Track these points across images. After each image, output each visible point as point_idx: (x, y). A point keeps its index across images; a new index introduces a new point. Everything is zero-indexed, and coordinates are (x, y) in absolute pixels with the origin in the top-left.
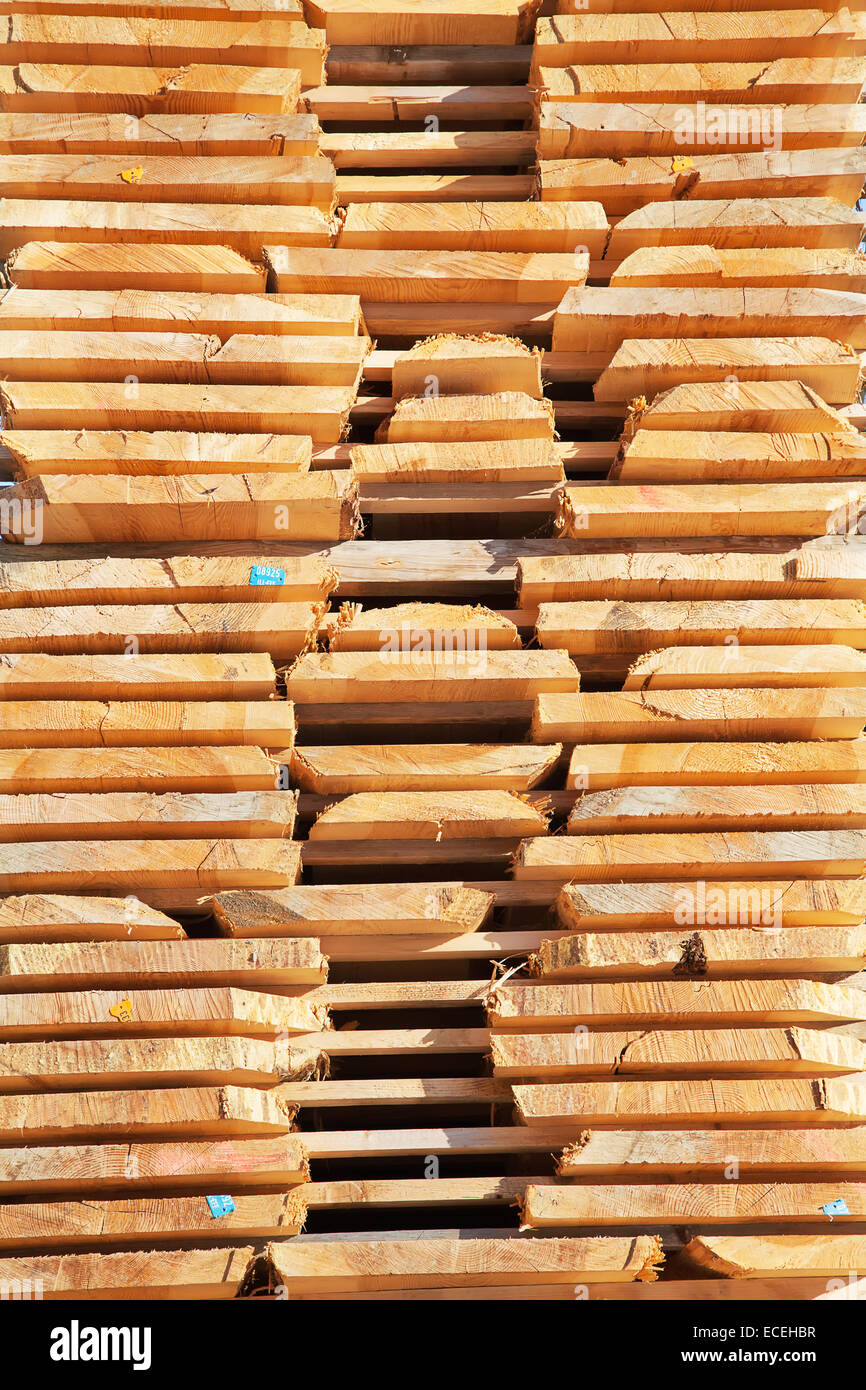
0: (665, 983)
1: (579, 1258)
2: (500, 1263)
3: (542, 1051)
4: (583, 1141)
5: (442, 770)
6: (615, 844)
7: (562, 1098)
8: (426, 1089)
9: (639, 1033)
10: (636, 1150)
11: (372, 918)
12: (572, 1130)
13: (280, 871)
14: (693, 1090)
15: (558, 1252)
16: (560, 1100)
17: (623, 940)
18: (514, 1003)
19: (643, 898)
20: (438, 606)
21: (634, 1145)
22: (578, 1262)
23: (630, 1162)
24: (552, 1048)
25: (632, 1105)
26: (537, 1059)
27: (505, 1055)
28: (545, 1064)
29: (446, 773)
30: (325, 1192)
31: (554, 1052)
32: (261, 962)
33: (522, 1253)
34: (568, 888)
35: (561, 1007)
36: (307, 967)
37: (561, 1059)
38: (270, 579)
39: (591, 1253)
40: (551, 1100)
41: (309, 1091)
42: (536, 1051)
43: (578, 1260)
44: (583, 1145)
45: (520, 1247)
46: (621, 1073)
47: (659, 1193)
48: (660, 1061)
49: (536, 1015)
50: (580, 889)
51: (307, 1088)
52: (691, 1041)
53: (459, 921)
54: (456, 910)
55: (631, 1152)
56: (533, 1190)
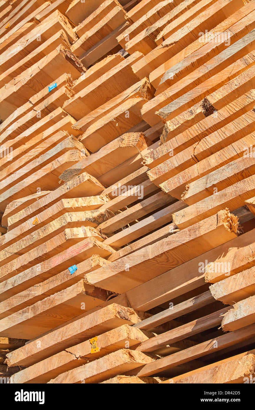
0: (200, 122)
1: (197, 231)
2: (167, 247)
3: (164, 167)
4: (187, 189)
5: (112, 105)
6: (168, 91)
7: (177, 180)
8: (142, 205)
9: (197, 143)
10: (208, 182)
11: (100, 158)
12: (182, 189)
13: (74, 160)
14: (225, 151)
15: (188, 233)
16: (177, 181)
17: (180, 116)
18: (151, 158)
19: (183, 100)
20: (97, 64)
21: (207, 181)
22: (197, 233)
23: (208, 187)
24: (168, 165)
25: (204, 169)
26: (164, 171)
27: (153, 176)
28: (167, 171)
29: (113, 106)
30: (119, 253)
31: (169, 166)
32: (70, 188)
33: (174, 239)
34: (157, 113)
35: (167, 150)
36: (83, 182)
37: (172, 167)
38: (53, 87)
39: (202, 228)
40: (174, 182)
41: (107, 223)
42: (163, 169)
43: (197, 232)
44: (187, 190)
45: (173, 237)
46: (196, 159)
48: (208, 148)
49: (159, 157)
50: (161, 110)
51: (106, 223)
52: (217, 135)
53: (130, 145)
54: (127, 142)
55: (207, 183)
56: (174, 216)
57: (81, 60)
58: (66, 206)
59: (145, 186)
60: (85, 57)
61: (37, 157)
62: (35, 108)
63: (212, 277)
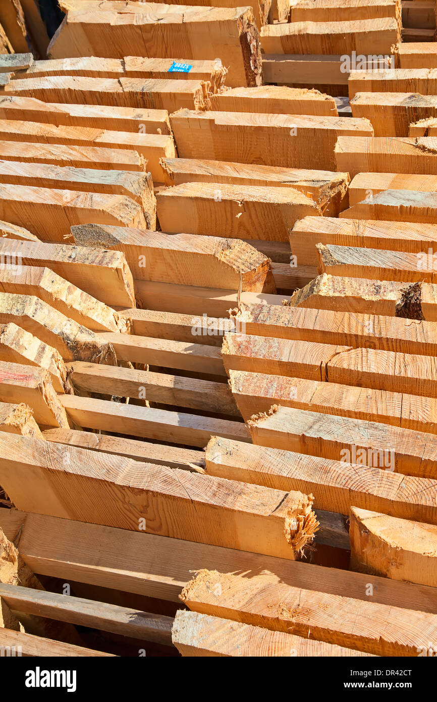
0: (381, 316)
1: (232, 497)
2: (160, 485)
3: (261, 347)
4: (271, 411)
5: (256, 176)
6: (368, 225)
7: (267, 384)
8: (175, 383)
9: (347, 348)
10: (316, 427)
11: (168, 248)
12: (263, 405)
13: (120, 219)
14: (384, 398)
15: (215, 488)
16: (265, 385)
17: (353, 282)
18: (251, 314)
19: (379, 258)
20: (284, 88)
21: (314, 423)
22: (230, 500)
23: (307, 435)
24: (271, 347)
25: (325, 400)
26: (256, 353)
28: (261, 357)
29: (258, 178)
30: (71, 436)
31: (271, 350)
32: (76, 259)
33: (182, 481)
34: (320, 246)
35: (289, 321)
36: (106, 266)
37: (275, 356)
38: (182, 69)
39: (244, 496)
40: (258, 384)
41: (91, 369)
42: (257, 347)
43: (230, 499)
44: (269, 415)
45: (183, 476)
46: (325, 374)
47: (326, 465)
48: (360, 369)
49: (266, 323)
50: (329, 247)
51: (91, 367)
52: (392, 360)
53: (234, 267)
54: (232, 256)
55: (311, 427)
56: (214, 440)
57: (264, 61)
58: (45, 284)
59: (206, 354)
60: (274, 61)
61: (62, 163)
62: (122, 80)
63: (197, 597)
